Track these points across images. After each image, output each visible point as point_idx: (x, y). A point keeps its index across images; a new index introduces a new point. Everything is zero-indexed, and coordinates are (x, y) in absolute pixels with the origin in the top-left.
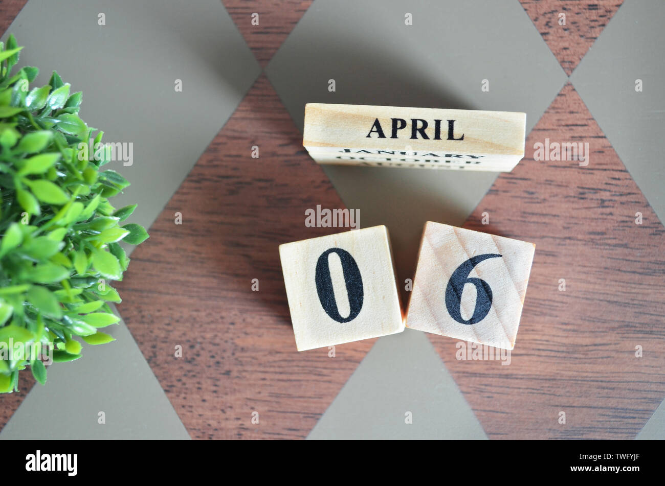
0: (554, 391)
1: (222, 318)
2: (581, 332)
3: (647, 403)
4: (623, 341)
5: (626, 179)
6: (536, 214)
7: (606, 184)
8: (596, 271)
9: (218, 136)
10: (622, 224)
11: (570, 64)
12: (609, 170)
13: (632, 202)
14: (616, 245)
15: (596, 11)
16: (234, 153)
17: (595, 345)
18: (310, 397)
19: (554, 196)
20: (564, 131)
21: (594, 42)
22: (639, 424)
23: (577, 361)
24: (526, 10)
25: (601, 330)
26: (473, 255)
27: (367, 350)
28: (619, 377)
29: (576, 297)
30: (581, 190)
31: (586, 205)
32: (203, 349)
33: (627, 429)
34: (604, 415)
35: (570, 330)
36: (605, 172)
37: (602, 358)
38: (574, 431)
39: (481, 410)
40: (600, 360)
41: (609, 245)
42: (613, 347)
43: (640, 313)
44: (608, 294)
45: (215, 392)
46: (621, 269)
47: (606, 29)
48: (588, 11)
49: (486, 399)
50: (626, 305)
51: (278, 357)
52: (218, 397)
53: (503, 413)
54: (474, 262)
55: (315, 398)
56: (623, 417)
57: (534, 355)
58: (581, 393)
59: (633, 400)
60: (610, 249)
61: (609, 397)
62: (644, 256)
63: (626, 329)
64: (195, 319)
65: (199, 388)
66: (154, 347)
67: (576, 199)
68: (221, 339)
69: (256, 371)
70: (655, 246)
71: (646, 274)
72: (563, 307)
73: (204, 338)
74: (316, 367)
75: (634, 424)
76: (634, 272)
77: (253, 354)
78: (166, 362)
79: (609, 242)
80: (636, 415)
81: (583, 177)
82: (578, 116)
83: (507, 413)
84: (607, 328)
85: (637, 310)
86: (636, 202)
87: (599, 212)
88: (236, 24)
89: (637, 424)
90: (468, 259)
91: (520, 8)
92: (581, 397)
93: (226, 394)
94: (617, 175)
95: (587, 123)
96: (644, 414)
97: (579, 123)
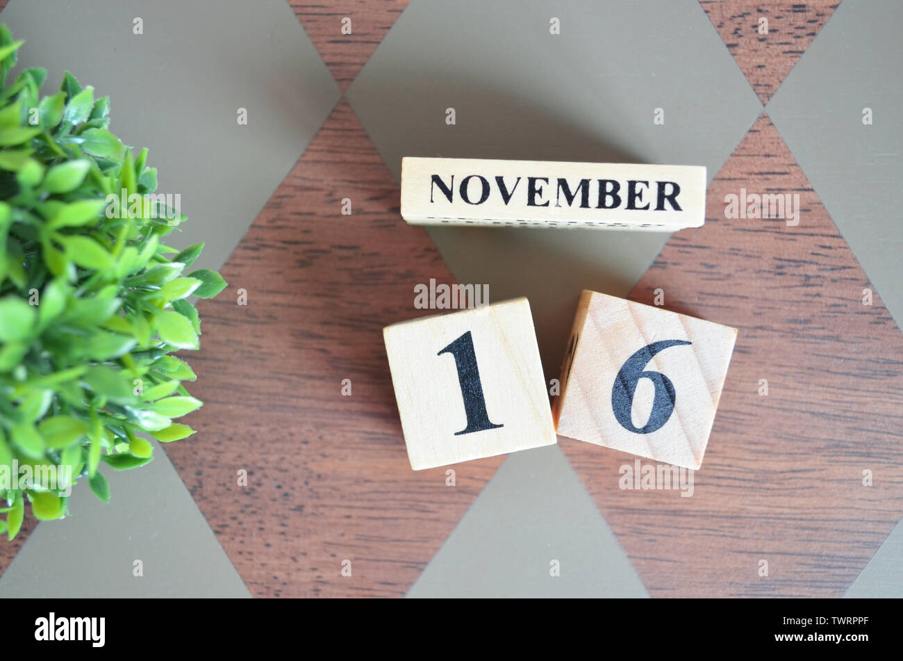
0: (738, 532)
1: (291, 434)
2: (775, 454)
3: (860, 548)
4: (831, 465)
5: (840, 247)
6: (717, 295)
7: (813, 254)
8: (796, 373)
9: (282, 186)
10: (833, 309)
11: (767, 87)
12: (817, 235)
13: (847, 279)
14: (824, 338)
15: (804, 14)
16: (305, 209)
17: (794, 471)
18: (411, 541)
19: (741, 271)
20: (757, 181)
21: (800, 57)
22: (850, 575)
23: (769, 493)
24: (707, 12)
25: (801, 451)
26: (652, 341)
27: (487, 478)
28: (824, 513)
29: (769, 407)
30: (779, 263)
31: (785, 283)
32: (266, 476)
33: (833, 582)
34: (804, 564)
35: (760, 452)
36: (811, 238)
37: (803, 488)
38: (763, 585)
39: (640, 558)
40: (799, 491)
41: (814, 337)
42: (817, 474)
43: (855, 429)
44: (811, 403)
45: (283, 533)
46: (830, 369)
47: (817, 39)
48: (792, 13)
49: (647, 543)
50: (836, 418)
51: (367, 487)
52: (287, 540)
53: (669, 561)
54: (652, 349)
55: (417, 541)
56: (829, 567)
57: (712, 485)
58: (773, 535)
59: (842, 544)
60: (815, 343)
61: (811, 541)
62: (861, 353)
63: (836, 450)
64: (253, 436)
65: (261, 529)
66: (199, 473)
67: (771, 275)
68: (290, 463)
69: (338, 506)
70: (876, 339)
71: (863, 377)
72: (751, 420)
73: (266, 462)
74: (420, 501)
75: (844, 575)
76: (847, 374)
77: (334, 484)
78: (216, 494)
79: (815, 333)
80: (845, 564)
81: (781, 243)
82: (776, 160)
83: (675, 561)
84: (809, 448)
85: (851, 425)
86: (852, 279)
87: (802, 292)
88: (305, 29)
89: (847, 576)
90: (646, 345)
91: (699, 9)
92: (772, 540)
93: (298, 536)
94: (827, 242)
95: (788, 170)
96: (856, 562)
97: (777, 170)
